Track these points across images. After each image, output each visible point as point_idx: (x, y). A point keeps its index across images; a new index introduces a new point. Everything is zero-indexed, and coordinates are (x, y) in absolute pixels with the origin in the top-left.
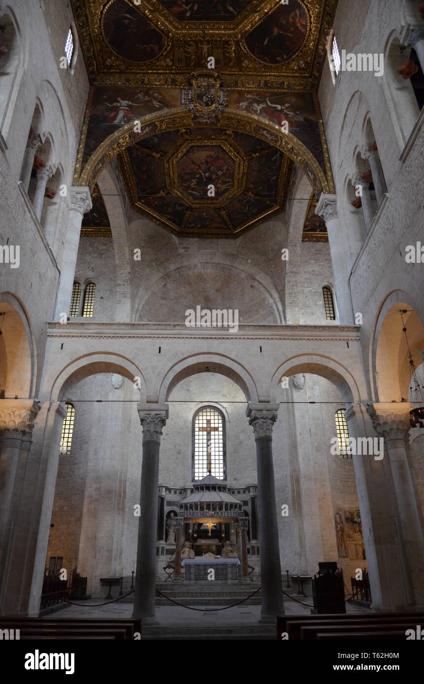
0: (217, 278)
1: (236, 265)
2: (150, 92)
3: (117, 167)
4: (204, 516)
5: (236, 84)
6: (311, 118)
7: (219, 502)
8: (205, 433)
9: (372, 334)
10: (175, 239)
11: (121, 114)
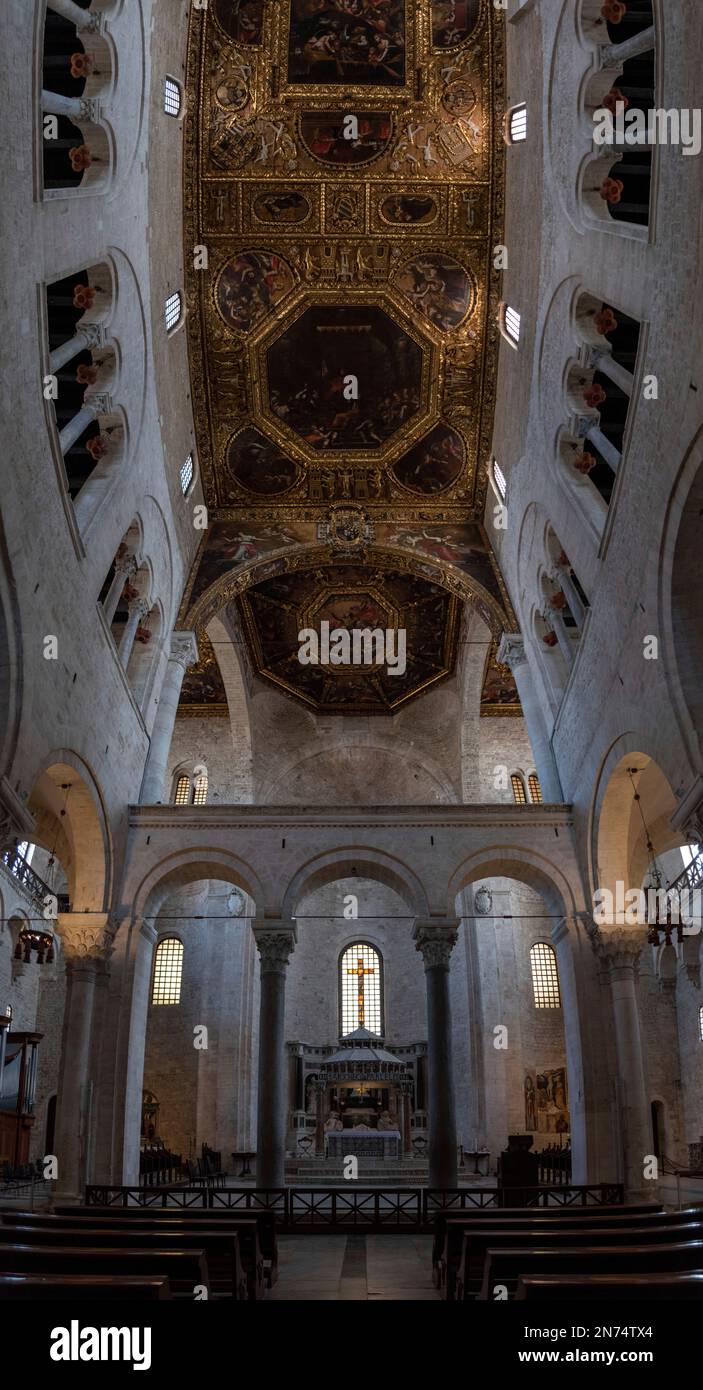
0: (369, 768)
1: (393, 749)
2: (280, 527)
3: (236, 623)
4: (353, 1079)
5: (385, 517)
6: (479, 549)
7: (374, 1062)
8: (356, 977)
9: (591, 811)
10: (312, 718)
11: (242, 550)
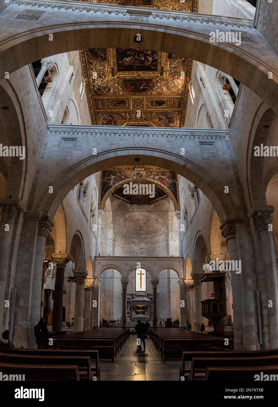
0: (144, 220)
1: (151, 215)
2: (121, 172)
4: (139, 304)
5: (150, 169)
6: (174, 181)
7: (143, 300)
8: (140, 275)
10: (129, 205)
11: (112, 181)
